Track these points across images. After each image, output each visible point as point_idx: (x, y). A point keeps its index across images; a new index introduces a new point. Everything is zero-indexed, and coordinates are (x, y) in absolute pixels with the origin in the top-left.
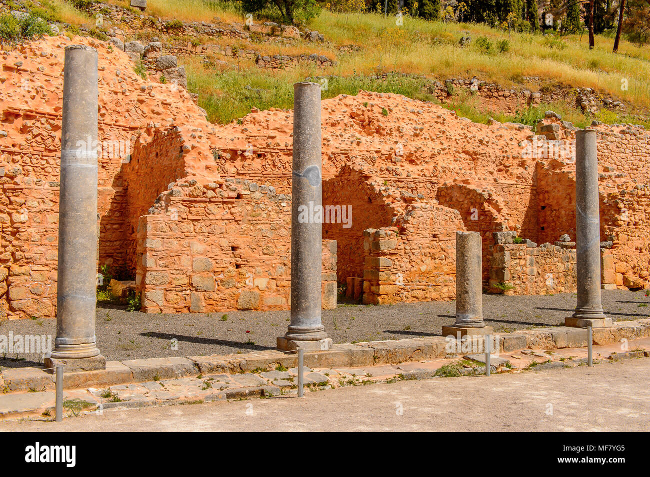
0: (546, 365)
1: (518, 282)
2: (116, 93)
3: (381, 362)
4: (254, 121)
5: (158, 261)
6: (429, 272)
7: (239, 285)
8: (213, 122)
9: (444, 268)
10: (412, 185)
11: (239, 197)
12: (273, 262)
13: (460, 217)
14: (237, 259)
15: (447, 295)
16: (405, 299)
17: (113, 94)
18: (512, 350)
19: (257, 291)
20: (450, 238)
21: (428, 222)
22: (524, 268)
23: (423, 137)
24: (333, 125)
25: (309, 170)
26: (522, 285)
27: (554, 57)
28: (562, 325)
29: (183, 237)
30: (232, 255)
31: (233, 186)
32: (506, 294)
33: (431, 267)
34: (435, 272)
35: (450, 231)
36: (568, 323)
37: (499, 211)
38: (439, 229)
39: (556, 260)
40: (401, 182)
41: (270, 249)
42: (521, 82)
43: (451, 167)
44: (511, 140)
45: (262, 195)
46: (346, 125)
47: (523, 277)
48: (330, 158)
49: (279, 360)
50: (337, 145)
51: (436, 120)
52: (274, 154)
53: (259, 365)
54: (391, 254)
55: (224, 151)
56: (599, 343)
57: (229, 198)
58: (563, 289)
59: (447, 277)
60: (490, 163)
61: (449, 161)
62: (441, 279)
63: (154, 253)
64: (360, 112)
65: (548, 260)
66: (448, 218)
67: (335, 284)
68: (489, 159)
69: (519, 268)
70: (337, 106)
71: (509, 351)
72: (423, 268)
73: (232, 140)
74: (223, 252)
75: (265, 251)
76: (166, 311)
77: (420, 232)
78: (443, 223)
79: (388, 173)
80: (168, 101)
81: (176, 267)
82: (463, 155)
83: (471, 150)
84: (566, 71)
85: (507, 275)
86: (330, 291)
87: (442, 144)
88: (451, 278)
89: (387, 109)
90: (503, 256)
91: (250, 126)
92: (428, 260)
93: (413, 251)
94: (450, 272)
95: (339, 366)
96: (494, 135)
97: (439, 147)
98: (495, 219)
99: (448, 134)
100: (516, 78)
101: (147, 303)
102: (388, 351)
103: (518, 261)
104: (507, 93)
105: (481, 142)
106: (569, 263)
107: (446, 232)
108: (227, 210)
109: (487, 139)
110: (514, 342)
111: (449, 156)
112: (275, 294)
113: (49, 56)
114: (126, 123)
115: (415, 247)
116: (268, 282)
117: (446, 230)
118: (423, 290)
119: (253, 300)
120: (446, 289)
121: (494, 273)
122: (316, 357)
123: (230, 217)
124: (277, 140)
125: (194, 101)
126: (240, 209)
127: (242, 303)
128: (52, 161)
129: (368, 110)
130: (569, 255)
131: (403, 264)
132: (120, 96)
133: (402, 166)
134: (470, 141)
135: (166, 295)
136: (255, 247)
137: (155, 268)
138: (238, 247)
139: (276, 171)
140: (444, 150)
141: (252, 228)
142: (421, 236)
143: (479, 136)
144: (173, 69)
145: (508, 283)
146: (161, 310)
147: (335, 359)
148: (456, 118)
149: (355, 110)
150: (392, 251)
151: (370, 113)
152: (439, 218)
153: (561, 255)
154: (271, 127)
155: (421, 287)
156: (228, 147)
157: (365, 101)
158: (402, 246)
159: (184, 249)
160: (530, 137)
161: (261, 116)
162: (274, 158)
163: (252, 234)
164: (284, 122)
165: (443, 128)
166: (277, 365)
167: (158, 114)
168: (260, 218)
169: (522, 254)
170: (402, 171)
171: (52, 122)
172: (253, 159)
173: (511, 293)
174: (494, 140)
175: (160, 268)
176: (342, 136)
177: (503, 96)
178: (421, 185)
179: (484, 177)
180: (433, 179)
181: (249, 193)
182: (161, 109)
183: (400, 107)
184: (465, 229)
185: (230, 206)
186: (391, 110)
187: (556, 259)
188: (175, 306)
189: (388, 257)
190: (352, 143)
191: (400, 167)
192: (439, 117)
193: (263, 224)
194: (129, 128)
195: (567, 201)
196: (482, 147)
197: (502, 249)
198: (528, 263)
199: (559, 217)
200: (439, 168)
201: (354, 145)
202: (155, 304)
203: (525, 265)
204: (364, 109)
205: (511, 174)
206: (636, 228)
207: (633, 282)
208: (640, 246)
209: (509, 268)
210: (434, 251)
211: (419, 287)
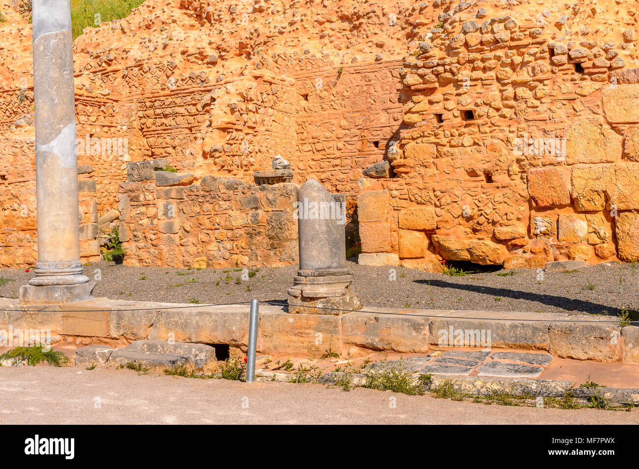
1: (143, 244)
9: (18, 221)
15: (21, 260)
20: (25, 179)
22: (155, 221)
24: (148, 27)
32: (124, 263)
34: (5, 227)
35: (20, 169)
39: (225, 206)
47: (153, 237)
62: (13, 237)
65: (207, 206)
69: (145, 221)
85: (124, 232)
103: (144, 209)
106: (260, 212)
117: (16, 168)
120: (20, 251)
145: (128, 246)
169: (150, 197)
173: (132, 262)
206: (466, 126)
207: (469, 250)
208: (480, 167)
209: (127, 221)
210: (2, 199)
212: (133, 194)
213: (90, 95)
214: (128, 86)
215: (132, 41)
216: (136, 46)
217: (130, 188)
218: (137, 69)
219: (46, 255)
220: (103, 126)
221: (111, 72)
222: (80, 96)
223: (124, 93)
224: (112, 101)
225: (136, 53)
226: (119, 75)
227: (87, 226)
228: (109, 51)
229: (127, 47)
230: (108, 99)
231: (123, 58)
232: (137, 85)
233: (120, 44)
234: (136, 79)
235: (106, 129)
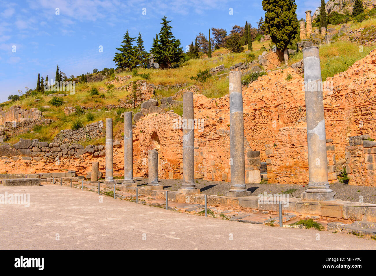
1: (357, 175)
5: (205, 162)
6: (291, 167)
7: (222, 171)
9: (300, 164)
11: (220, 136)
14: (221, 161)
15: (302, 181)
16: (279, 181)
19: (226, 174)
20: (302, 145)
22: (364, 164)
30: (220, 159)
31: (218, 133)
32: (349, 183)
33: (292, 164)
34: (294, 167)
35: (301, 141)
45: (225, 135)
47: (363, 172)
54: (272, 157)
57: (217, 137)
59: (302, 170)
62: (298, 171)
66: (299, 133)
69: (359, 164)
72: (287, 164)
74: (217, 158)
77: (283, 144)
78: (296, 136)
81: (208, 164)
85: (348, 169)
86: (248, 175)
88: (304, 170)
92: (290, 160)
93: (281, 155)
94: (303, 167)
103: (357, 158)
107: (299, 142)
115: (282, 153)
116: (229, 170)
117: (299, 140)
118: (289, 177)
119: (225, 177)
120: (301, 177)
123: (218, 145)
131: (277, 162)
135: (207, 174)
136: (225, 156)
138: (221, 156)
141: (223, 148)
142: (284, 145)
145: (350, 175)
150: (272, 155)
152: (294, 134)
155: (288, 175)
158: (276, 152)
159: (209, 158)
163: (224, 151)
169: (361, 152)
173: (353, 183)
175: (205, 165)
176: (358, 80)
181: (222, 134)
188: (209, 178)
189: (270, 158)
193: (226, 146)
198: (366, 160)
202: (205, 177)
203: (364, 162)
209: (350, 164)
210: (293, 154)
211: (286, 175)
212: (352, 152)
213: (330, 107)
214: (348, 102)
215: (349, 81)
216: (351, 83)
217: (351, 149)
218: (352, 94)
219: (313, 179)
220: (337, 121)
221: (340, 96)
222: (326, 108)
223: (346, 105)
224: (341, 109)
225: (351, 86)
226: (344, 97)
227: (331, 166)
228: (339, 87)
229: (347, 84)
230: (338, 108)
231: (345, 89)
232: (352, 101)
233: (344, 83)
234: (352, 98)
235: (338, 122)
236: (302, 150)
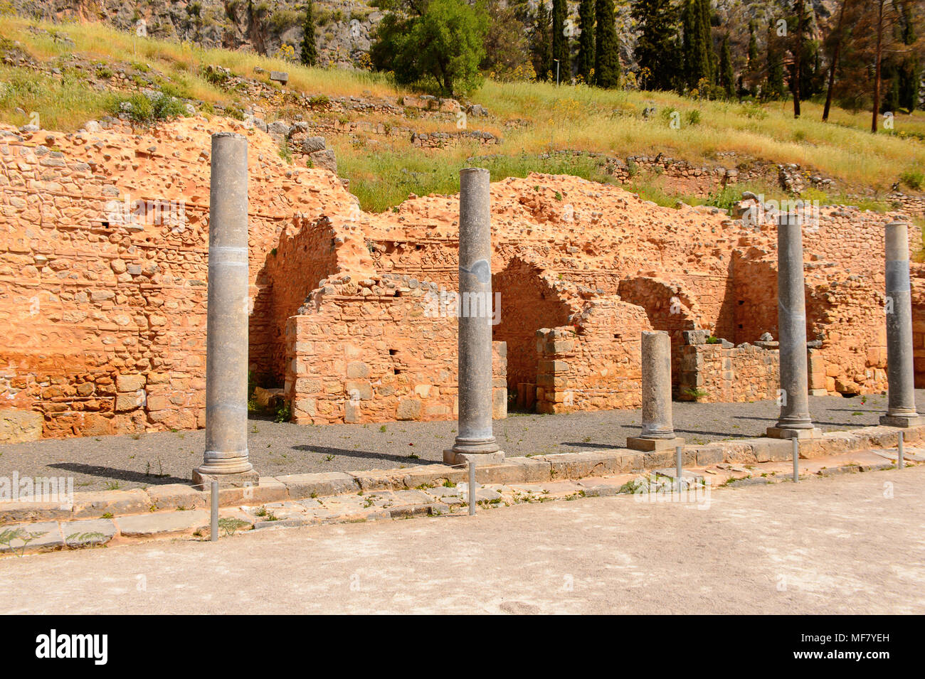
0: (745, 481)
1: (712, 387)
2: (259, 180)
3: (559, 478)
4: (412, 209)
5: (309, 367)
6: (611, 377)
7: (399, 393)
8: (365, 211)
9: (627, 371)
10: (590, 278)
11: (398, 294)
12: (436, 366)
13: (645, 315)
14: (397, 364)
15: (631, 403)
16: (583, 407)
17: (256, 181)
18: (706, 465)
19: (418, 399)
20: (634, 339)
21: (609, 321)
22: (720, 372)
23: (602, 224)
24: (500, 212)
25: (478, 266)
26: (718, 391)
27: (753, 129)
28: (763, 436)
29: (336, 339)
30: (390, 359)
31: (391, 283)
32: (698, 401)
33: (613, 371)
34: (618, 377)
35: (633, 330)
36: (770, 434)
37: (690, 306)
38: (622, 328)
40: (578, 275)
41: (433, 352)
42: (714, 158)
43: (635, 257)
44: (703, 225)
45: (423, 292)
46: (515, 212)
47: (718, 382)
48: (497, 250)
49: (446, 475)
50: (505, 235)
51: (617, 204)
52: (434, 245)
53: (425, 481)
54: (567, 357)
55: (379, 242)
56: (807, 456)
57: (386, 295)
58: (765, 395)
59: (631, 382)
60: (679, 253)
61: (631, 251)
62: (624, 385)
63: (305, 358)
64: (530, 197)
65: (747, 362)
66: (631, 315)
67: (505, 391)
68: (678, 248)
69: (713, 372)
70: (505, 191)
71: (703, 465)
72: (604, 372)
73: (388, 230)
74: (381, 356)
75: (427, 355)
76: (318, 422)
77: (600, 332)
78: (626, 321)
79: (562, 265)
80: (316, 188)
81: (329, 373)
82: (648, 244)
83: (657, 237)
84: (766, 144)
85: (700, 380)
86: (500, 399)
87: (624, 231)
88: (636, 383)
89: (561, 193)
90: (695, 358)
91: (407, 215)
92: (609, 364)
93: (593, 353)
94: (635, 377)
95: (513, 482)
96: (683, 221)
97: (620, 235)
98: (686, 316)
99: (630, 220)
100: (710, 154)
101: (297, 413)
102: (567, 465)
103: (712, 363)
104: (698, 172)
105: (668, 228)
106: (771, 366)
107: (629, 332)
108: (385, 309)
109: (675, 226)
110: (708, 455)
111: (631, 245)
112: (438, 402)
113: (185, 140)
114: (270, 213)
115: (595, 349)
116: (431, 390)
117: (630, 329)
118: (604, 397)
119: (414, 409)
120: (630, 395)
121: (684, 378)
122: (487, 471)
123: (388, 317)
124: (438, 230)
125: (345, 187)
126: (398, 308)
127: (401, 413)
128: (189, 257)
129: (540, 195)
130: (772, 356)
131: (581, 368)
132: (263, 183)
133: (578, 257)
134: (655, 227)
135: (318, 404)
136: (415, 350)
137: (306, 375)
138: (396, 351)
139: (437, 264)
140: (626, 238)
141: (412, 329)
142: (601, 336)
143: (666, 222)
144: (321, 151)
145: (701, 388)
146: (313, 421)
147: (509, 474)
148: (640, 202)
149: (525, 195)
150: (569, 354)
151: (541, 198)
152: (622, 316)
153: (762, 357)
154: (431, 215)
155: (602, 394)
156: (384, 239)
157: (535, 184)
158: (580, 348)
159: (337, 353)
160: (725, 222)
161: (419, 202)
162: (434, 251)
163: (412, 336)
164: (445, 210)
165: (625, 214)
166: (445, 481)
167: (306, 202)
168: (421, 318)
169: (717, 355)
170: (578, 263)
171: (189, 213)
172: (412, 251)
173: (704, 400)
174: (684, 227)
175: (312, 375)
176: (510, 224)
177: (694, 175)
178: (600, 278)
179: (672, 268)
180: (614, 272)
181: (408, 290)
182: (308, 197)
183: (576, 191)
184: (651, 328)
185: (388, 305)
186: (565, 194)
187: (756, 362)
188: (328, 416)
189: (564, 360)
190: (521, 232)
191: (576, 259)
192: (620, 201)
193: (425, 324)
194: (274, 218)
195: (768, 294)
196: (669, 234)
197: (694, 351)
198: (724, 366)
199: (759, 313)
200: (621, 259)
201: (525, 234)
202: (306, 414)
203: (720, 368)
204: (535, 193)
205: (704, 265)
206: (850, 325)
207: (847, 387)
208: (855, 346)
210: (616, 353)
211: (600, 394)
236: (633, 346)
